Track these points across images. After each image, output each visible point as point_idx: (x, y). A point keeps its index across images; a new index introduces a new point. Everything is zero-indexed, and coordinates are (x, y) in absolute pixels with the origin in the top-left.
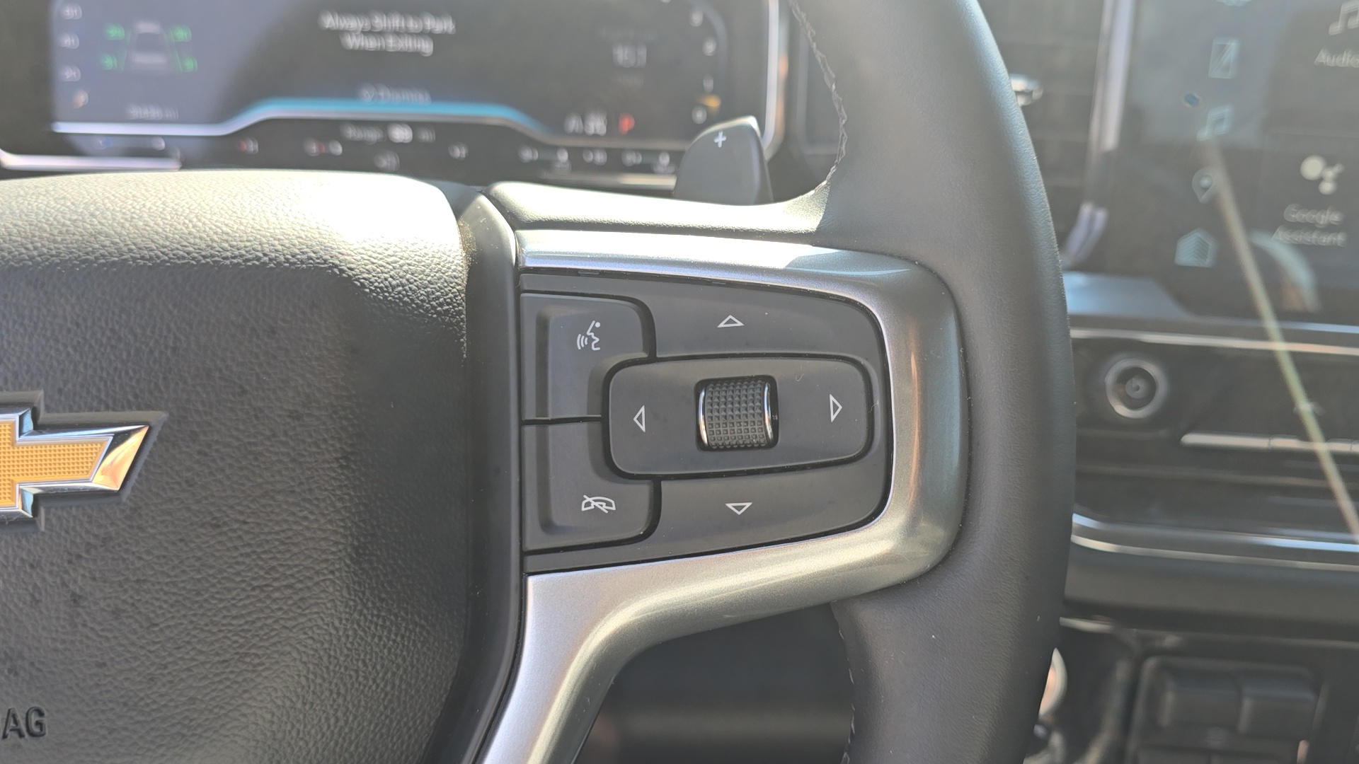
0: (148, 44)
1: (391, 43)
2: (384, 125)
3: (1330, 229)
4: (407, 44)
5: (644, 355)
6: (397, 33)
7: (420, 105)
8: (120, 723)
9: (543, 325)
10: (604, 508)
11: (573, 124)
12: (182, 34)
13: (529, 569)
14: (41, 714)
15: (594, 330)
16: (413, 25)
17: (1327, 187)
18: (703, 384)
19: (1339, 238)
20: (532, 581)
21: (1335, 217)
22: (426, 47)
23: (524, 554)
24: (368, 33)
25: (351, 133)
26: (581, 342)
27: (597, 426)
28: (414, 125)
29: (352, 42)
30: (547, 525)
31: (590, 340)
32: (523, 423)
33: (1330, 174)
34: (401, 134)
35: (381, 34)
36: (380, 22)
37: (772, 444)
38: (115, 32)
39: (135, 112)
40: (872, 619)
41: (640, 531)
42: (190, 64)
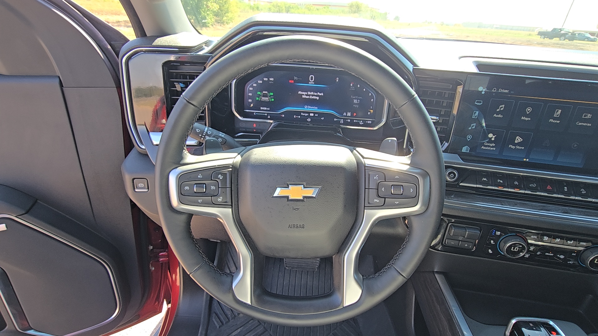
0: (265, 96)
1: (311, 97)
2: (309, 113)
3: (493, 147)
4: (314, 97)
5: (384, 181)
6: (312, 95)
7: (315, 109)
8: (314, 227)
9: (369, 175)
10: (377, 201)
11: (345, 114)
12: (272, 94)
13: (365, 208)
14: (304, 225)
15: (377, 176)
16: (315, 94)
17: (493, 139)
18: (392, 185)
19: (494, 149)
20: (365, 210)
21: (494, 145)
22: (318, 98)
23: (364, 206)
24: (306, 95)
25: (302, 114)
26: (375, 178)
27: (377, 190)
28: (314, 113)
29: (303, 96)
30: (369, 203)
31: (376, 178)
32: (365, 188)
33: (494, 137)
34: (312, 115)
35: (309, 95)
36: (309, 93)
37: (402, 194)
38: (259, 93)
39: (262, 108)
40: (413, 219)
41: (382, 205)
42: (273, 100)
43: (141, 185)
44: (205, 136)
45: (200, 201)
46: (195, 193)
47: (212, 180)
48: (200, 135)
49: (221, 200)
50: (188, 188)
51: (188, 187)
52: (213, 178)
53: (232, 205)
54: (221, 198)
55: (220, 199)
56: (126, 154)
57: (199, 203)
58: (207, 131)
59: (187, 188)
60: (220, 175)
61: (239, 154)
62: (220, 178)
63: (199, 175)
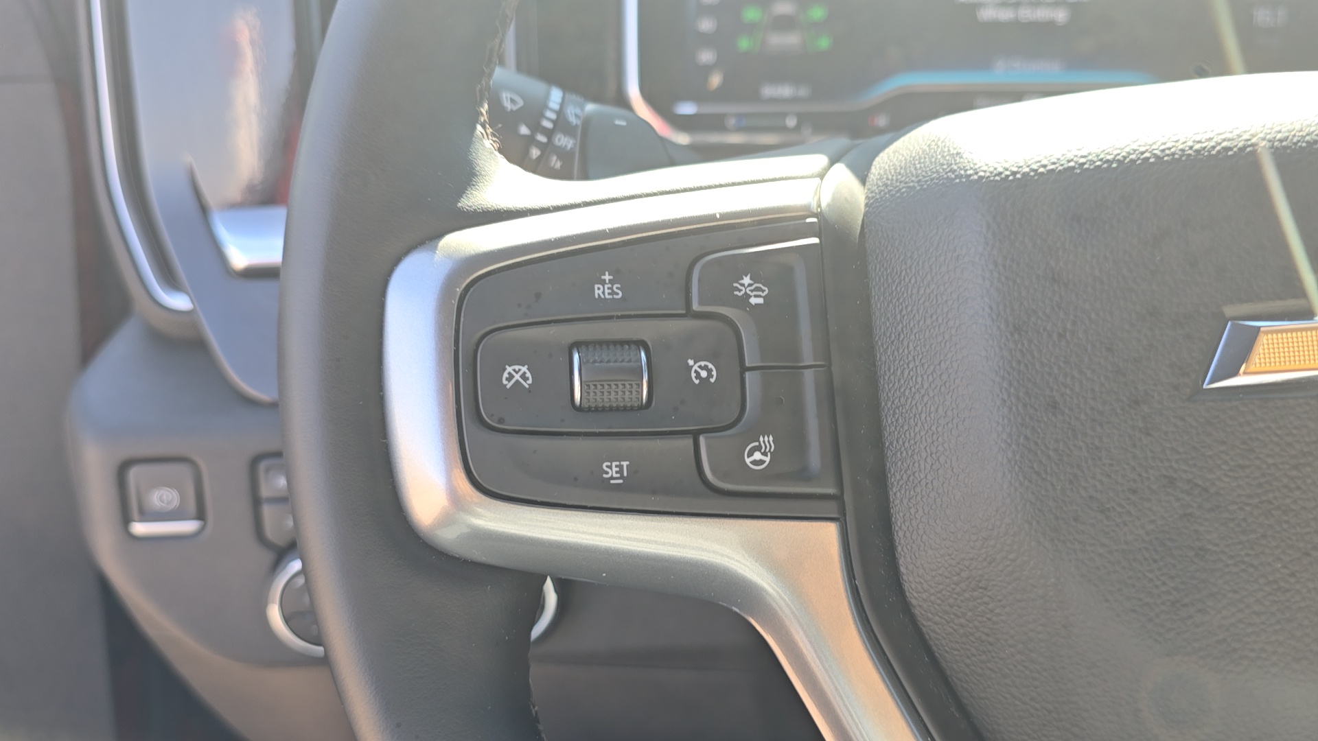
43: (163, 497)
44: (549, 133)
45: (613, 472)
46: (579, 409)
47: (690, 314)
48: (524, 130)
49: (767, 459)
50: (524, 376)
51: (524, 369)
52: (701, 303)
53: (838, 498)
54: (767, 441)
55: (757, 456)
56: (89, 349)
57: (606, 485)
58: (562, 105)
59: (517, 374)
60: (747, 280)
61: (833, 162)
62: (748, 296)
63: (603, 282)
